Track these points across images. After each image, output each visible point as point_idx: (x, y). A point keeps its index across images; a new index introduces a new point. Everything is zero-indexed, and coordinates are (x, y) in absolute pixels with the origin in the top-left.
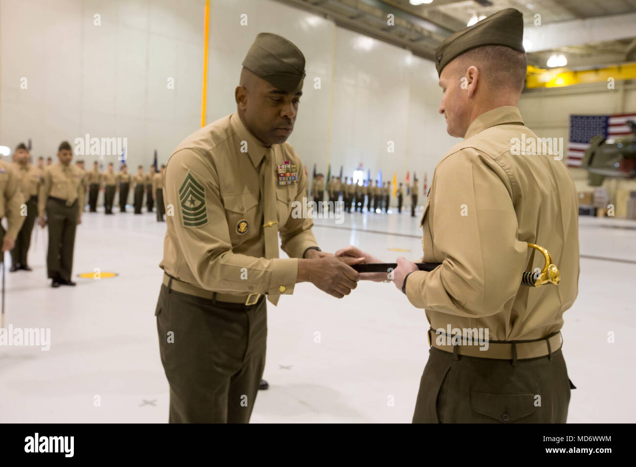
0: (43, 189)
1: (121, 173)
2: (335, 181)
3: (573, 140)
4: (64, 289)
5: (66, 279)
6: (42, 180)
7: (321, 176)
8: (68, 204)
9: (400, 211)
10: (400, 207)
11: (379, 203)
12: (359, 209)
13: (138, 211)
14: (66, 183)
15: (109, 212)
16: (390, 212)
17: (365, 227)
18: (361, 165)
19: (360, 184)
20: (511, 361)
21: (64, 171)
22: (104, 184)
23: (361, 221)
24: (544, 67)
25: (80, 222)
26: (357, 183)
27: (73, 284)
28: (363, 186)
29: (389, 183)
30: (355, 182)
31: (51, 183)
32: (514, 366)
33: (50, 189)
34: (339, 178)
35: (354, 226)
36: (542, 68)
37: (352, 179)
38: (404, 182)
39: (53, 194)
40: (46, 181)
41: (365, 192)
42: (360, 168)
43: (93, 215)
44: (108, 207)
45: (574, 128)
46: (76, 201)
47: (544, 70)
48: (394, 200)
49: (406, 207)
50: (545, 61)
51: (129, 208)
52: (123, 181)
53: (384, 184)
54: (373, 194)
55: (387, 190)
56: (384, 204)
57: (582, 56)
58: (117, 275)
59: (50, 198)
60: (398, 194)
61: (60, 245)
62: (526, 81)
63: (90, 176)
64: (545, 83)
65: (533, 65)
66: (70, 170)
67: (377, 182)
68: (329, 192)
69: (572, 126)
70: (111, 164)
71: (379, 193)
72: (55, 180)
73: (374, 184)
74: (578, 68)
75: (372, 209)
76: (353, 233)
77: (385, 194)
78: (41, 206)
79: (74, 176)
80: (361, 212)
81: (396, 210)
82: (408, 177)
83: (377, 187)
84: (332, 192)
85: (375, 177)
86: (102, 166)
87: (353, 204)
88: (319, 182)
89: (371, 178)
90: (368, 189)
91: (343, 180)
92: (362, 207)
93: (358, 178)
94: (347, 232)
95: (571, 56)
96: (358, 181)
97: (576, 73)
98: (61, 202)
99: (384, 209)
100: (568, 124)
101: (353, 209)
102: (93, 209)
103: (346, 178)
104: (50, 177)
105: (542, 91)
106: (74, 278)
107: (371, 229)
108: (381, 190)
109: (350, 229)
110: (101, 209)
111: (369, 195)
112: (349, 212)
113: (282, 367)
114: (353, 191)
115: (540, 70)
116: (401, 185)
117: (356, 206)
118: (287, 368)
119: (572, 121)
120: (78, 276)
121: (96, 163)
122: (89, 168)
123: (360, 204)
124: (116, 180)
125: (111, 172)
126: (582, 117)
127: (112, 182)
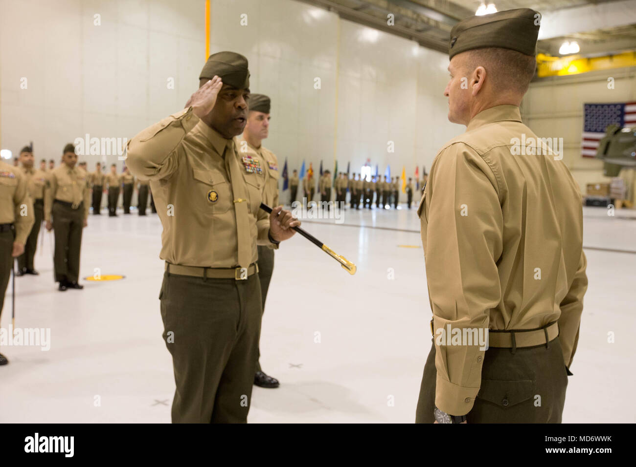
0: (48, 192)
1: (125, 174)
2: (343, 177)
3: (587, 129)
4: (71, 293)
5: (74, 282)
6: (48, 184)
7: (327, 172)
8: (73, 207)
9: (409, 206)
10: (409, 203)
11: (388, 199)
12: (367, 206)
13: (142, 213)
14: (71, 186)
15: (113, 214)
16: (399, 207)
17: (374, 225)
18: (369, 160)
19: (369, 180)
20: (510, 349)
21: (70, 173)
22: (107, 186)
23: (371, 217)
24: (556, 55)
25: (86, 225)
26: (365, 179)
27: (81, 288)
28: (371, 182)
29: (398, 178)
30: (363, 177)
31: (57, 186)
32: (514, 354)
33: (55, 192)
34: (346, 175)
35: (362, 223)
36: (553, 56)
37: (360, 175)
38: (414, 177)
39: (59, 197)
40: (52, 184)
41: (374, 188)
42: (368, 163)
43: (97, 217)
44: (112, 209)
45: (589, 117)
46: (82, 204)
47: (556, 58)
48: (403, 196)
49: (416, 203)
50: (557, 48)
51: (134, 209)
52: (126, 182)
53: (392, 179)
54: (381, 190)
55: (396, 186)
56: (393, 199)
57: (595, 42)
58: (124, 277)
59: (55, 201)
60: (407, 189)
61: (67, 248)
62: (537, 70)
63: (93, 178)
64: (557, 71)
65: (544, 54)
66: (75, 173)
67: (385, 177)
68: (337, 189)
69: (586, 115)
70: (114, 165)
71: (387, 189)
72: (60, 183)
73: (382, 180)
74: (591, 55)
75: (381, 206)
76: (362, 230)
77: (394, 190)
78: (47, 210)
79: (79, 178)
80: (370, 208)
81: (406, 205)
82: (417, 172)
83: (385, 182)
84: (339, 189)
85: (383, 172)
86: (104, 168)
87: (362, 200)
88: (326, 179)
89: (379, 173)
90: (377, 184)
91: (351, 177)
92: (370, 203)
93: (366, 174)
94: (355, 228)
95: (583, 43)
96: (366, 176)
97: (589, 59)
98: (67, 205)
99: (393, 205)
100: (582, 113)
101: (361, 206)
102: (97, 211)
103: (354, 174)
104: (56, 180)
105: (554, 79)
106: (81, 282)
107: (381, 225)
108: (390, 186)
109: (359, 226)
110: (105, 211)
111: (378, 190)
112: (357, 208)
113: (293, 366)
114: (361, 187)
115: (552, 58)
116: (410, 179)
117: (365, 203)
118: (298, 366)
119: (586, 110)
120: (85, 279)
121: (99, 164)
122: (92, 169)
123: (368, 200)
124: (119, 181)
125: (114, 173)
126: (596, 105)
127: (116, 183)
